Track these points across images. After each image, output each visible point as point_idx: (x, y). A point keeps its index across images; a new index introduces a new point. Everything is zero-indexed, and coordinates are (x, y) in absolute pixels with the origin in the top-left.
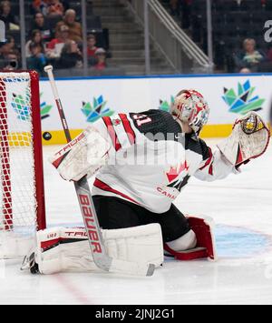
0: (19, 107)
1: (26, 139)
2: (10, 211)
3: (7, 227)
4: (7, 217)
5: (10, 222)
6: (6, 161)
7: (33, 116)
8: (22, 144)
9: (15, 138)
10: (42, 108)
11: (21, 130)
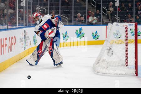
0: (131, 32)
1: (133, 41)
2: (127, 61)
3: (126, 65)
4: (126, 62)
5: (127, 64)
6: (127, 47)
7: (135, 35)
8: (132, 43)
9: (129, 41)
10: (138, 33)
11: (132, 39)
